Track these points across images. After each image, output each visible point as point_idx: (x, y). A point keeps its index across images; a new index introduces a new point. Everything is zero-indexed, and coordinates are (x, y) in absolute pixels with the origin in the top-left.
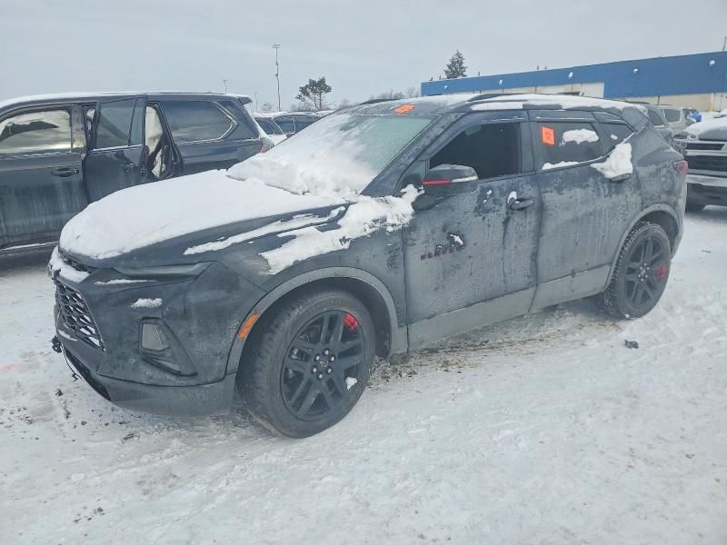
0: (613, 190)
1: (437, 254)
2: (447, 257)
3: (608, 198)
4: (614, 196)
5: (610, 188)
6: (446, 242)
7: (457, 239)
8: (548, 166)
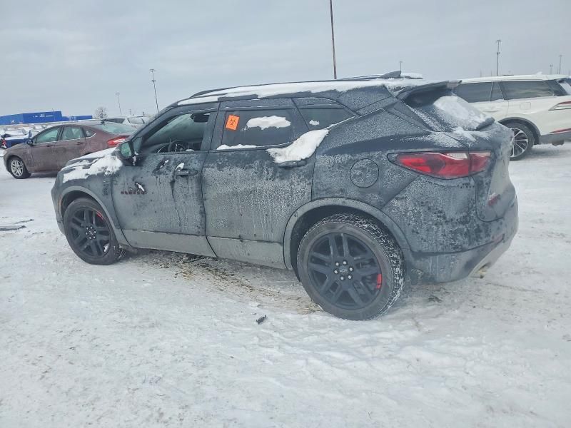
0: (278, 175)
1: (130, 193)
2: (136, 196)
3: (270, 181)
4: (277, 180)
5: (275, 172)
6: (134, 187)
7: (140, 187)
8: (224, 147)
